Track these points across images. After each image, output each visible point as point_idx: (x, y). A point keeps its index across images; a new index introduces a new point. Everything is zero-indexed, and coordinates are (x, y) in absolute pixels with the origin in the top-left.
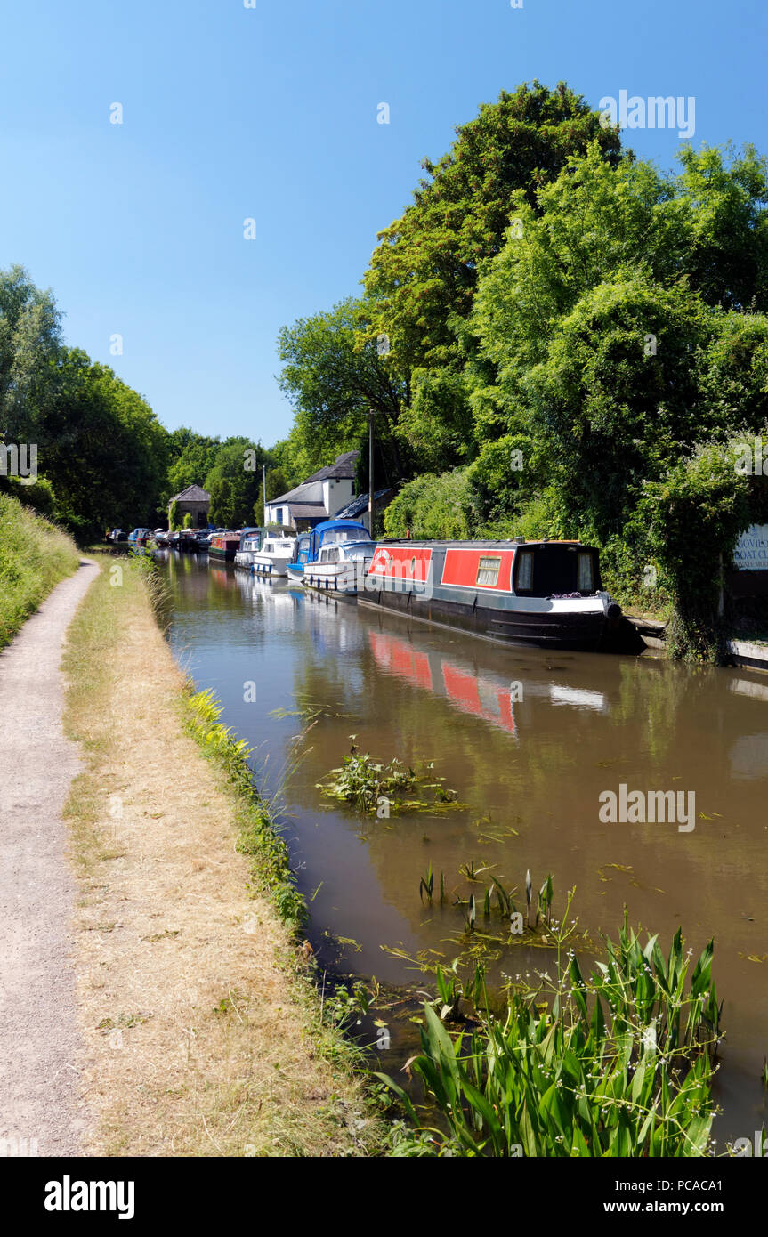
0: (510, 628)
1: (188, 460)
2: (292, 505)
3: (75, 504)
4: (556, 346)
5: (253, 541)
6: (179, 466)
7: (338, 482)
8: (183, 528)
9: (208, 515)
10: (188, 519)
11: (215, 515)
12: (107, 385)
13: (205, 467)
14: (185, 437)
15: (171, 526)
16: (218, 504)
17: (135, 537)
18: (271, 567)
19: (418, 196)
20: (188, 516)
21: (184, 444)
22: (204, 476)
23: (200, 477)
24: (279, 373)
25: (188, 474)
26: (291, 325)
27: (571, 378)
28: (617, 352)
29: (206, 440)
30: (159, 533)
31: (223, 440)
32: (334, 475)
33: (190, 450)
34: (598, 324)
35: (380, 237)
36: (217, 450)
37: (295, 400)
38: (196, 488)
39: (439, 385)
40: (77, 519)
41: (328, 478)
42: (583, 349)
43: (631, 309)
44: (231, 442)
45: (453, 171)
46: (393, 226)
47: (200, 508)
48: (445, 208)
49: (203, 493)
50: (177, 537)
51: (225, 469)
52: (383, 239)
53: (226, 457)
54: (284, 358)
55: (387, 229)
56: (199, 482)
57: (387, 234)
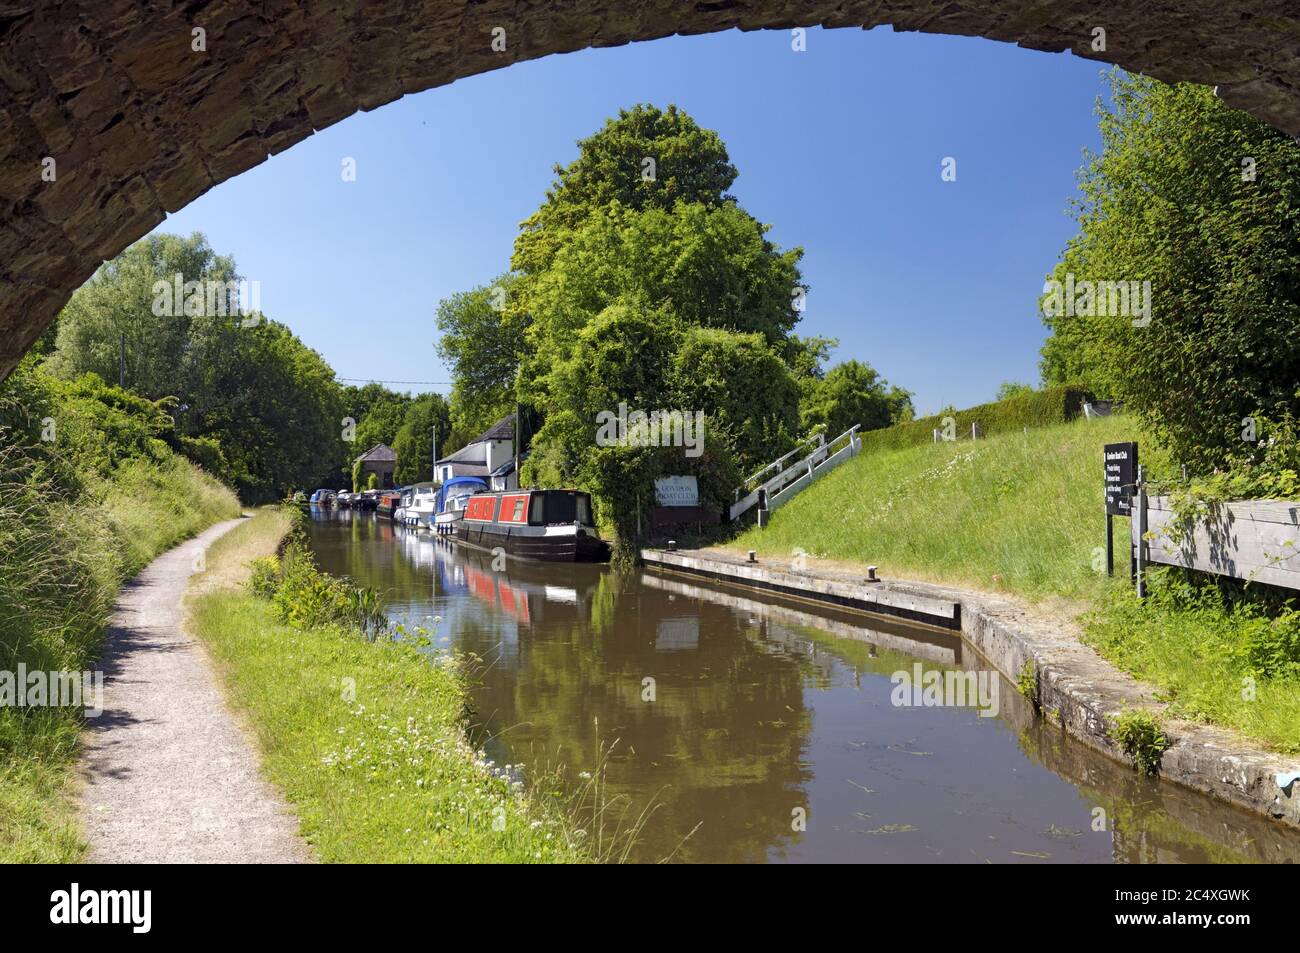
0: (524, 549)
1: (376, 417)
2: (455, 465)
3: (250, 464)
4: (577, 350)
5: (407, 498)
6: (367, 424)
7: (500, 442)
8: (367, 489)
9: (394, 476)
10: (372, 480)
11: (401, 476)
12: (283, 346)
13: (394, 425)
14: (375, 393)
15: (355, 486)
16: (404, 464)
17: (317, 499)
18: (417, 520)
19: (550, 196)
20: (373, 476)
21: (374, 400)
22: (394, 434)
23: (389, 434)
24: (437, 342)
25: (375, 432)
26: (449, 298)
27: (581, 373)
28: (613, 356)
29: (396, 396)
30: (343, 495)
31: (414, 396)
32: (496, 436)
33: (379, 407)
34: (602, 336)
35: (522, 226)
36: (406, 407)
37: (452, 367)
38: (383, 448)
39: (536, 366)
40: (249, 478)
41: (490, 439)
42: (591, 351)
43: (622, 326)
44: (423, 398)
45: (575, 178)
46: (533, 218)
47: (386, 468)
48: (568, 208)
49: (390, 452)
50: (359, 498)
51: (415, 426)
52: (525, 229)
53: (416, 413)
54: (441, 328)
55: (528, 220)
56: (388, 442)
57: (528, 224)
